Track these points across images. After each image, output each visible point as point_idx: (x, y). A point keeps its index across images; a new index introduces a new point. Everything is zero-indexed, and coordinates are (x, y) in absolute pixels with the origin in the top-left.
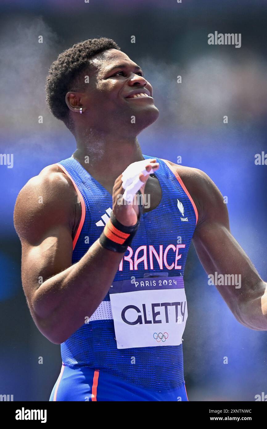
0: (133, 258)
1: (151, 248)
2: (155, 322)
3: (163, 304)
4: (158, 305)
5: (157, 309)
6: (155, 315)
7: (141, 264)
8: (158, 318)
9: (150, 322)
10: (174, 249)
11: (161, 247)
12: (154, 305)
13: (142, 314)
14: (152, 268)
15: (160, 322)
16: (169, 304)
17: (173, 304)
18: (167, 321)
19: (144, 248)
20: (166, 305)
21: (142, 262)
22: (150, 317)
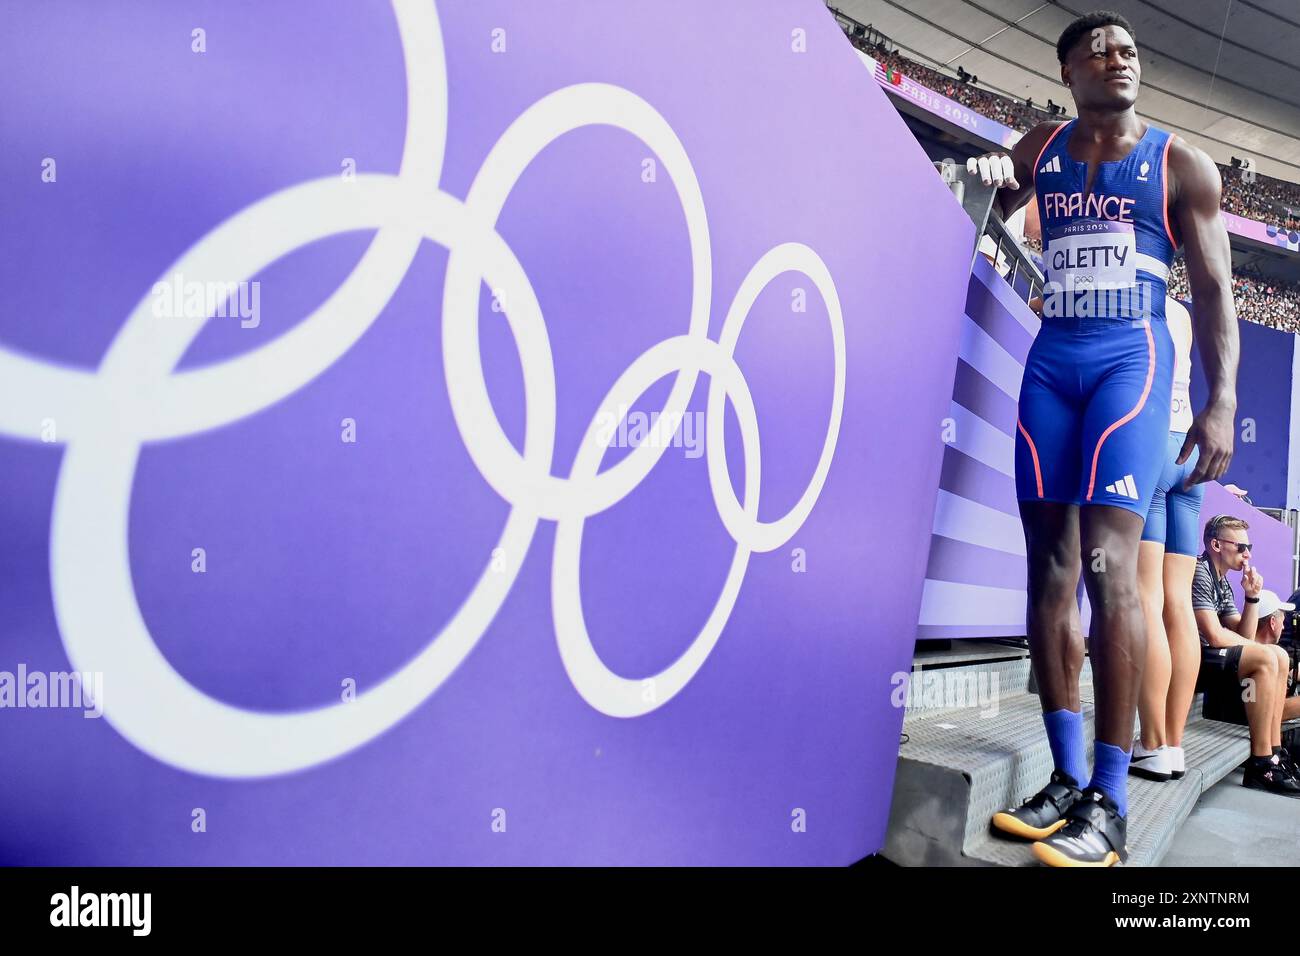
0: (1067, 204)
1: (1092, 195)
2: (1079, 266)
3: (1090, 249)
4: (1085, 249)
5: (1082, 254)
6: (1080, 259)
7: (1076, 211)
8: (1082, 263)
9: (1074, 266)
10: (1117, 202)
11: (1102, 197)
12: (1080, 250)
13: (1065, 259)
14: (1087, 214)
15: (1085, 266)
16: (1098, 248)
17: (1102, 248)
18: (1094, 265)
19: (1079, 195)
20: (1094, 249)
21: (1077, 209)
22: (1073, 260)
